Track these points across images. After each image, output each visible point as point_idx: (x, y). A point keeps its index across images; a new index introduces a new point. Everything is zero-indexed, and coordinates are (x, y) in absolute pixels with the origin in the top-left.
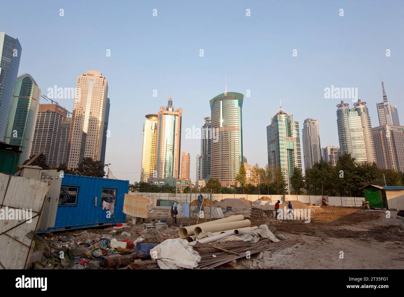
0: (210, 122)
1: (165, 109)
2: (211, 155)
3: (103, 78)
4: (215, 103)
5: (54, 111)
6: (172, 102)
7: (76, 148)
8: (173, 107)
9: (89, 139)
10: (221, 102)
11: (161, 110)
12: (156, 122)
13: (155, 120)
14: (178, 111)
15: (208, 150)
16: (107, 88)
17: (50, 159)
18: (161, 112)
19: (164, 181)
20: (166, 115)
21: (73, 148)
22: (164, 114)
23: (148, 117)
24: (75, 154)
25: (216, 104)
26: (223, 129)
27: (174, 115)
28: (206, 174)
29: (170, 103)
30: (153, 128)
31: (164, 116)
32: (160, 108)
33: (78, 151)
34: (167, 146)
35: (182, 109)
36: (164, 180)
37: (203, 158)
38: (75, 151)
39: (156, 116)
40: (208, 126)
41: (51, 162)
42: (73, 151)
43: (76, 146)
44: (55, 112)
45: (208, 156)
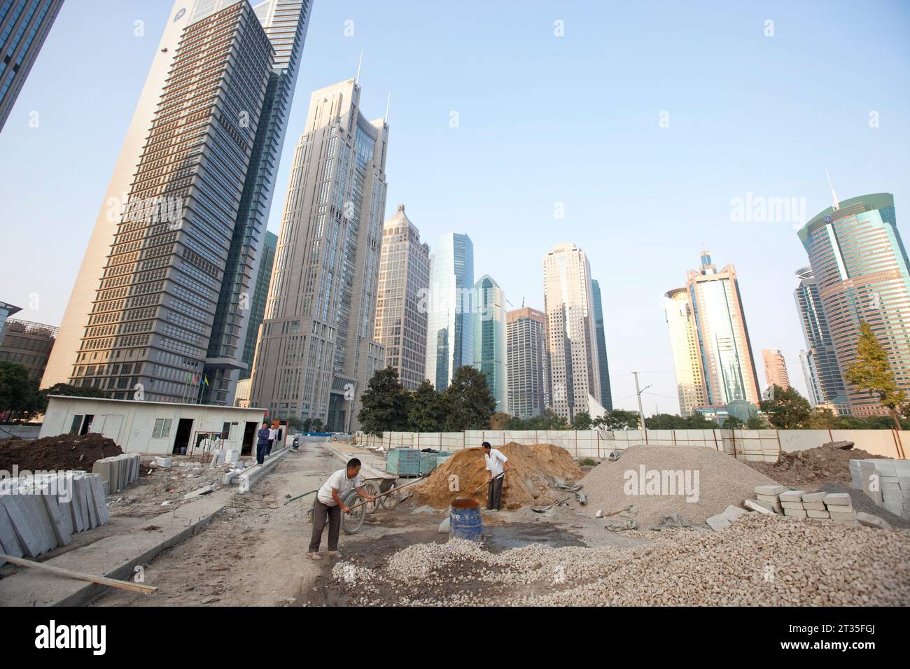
0: (813, 277)
1: (697, 272)
2: (835, 347)
3: (578, 250)
4: (813, 233)
5: (527, 316)
6: (709, 257)
7: (559, 367)
8: (715, 265)
9: (575, 349)
10: (829, 227)
11: (690, 276)
12: (687, 301)
13: (684, 299)
14: (727, 271)
15: (824, 337)
16: (587, 263)
17: (534, 388)
18: (691, 280)
19: (727, 410)
20: (703, 284)
21: (555, 367)
22: (698, 282)
23: (671, 294)
24: (559, 374)
25: (815, 235)
26: (851, 284)
27: (720, 279)
28: (834, 389)
29: (706, 260)
30: (684, 312)
31: (699, 286)
32: (688, 274)
33: (562, 370)
34: (719, 341)
35: (733, 265)
36: (725, 408)
37: (814, 355)
38: (559, 370)
39: (684, 290)
40: (810, 286)
41: (536, 391)
42: (556, 371)
43: (559, 362)
44: (528, 319)
45: (828, 349)
